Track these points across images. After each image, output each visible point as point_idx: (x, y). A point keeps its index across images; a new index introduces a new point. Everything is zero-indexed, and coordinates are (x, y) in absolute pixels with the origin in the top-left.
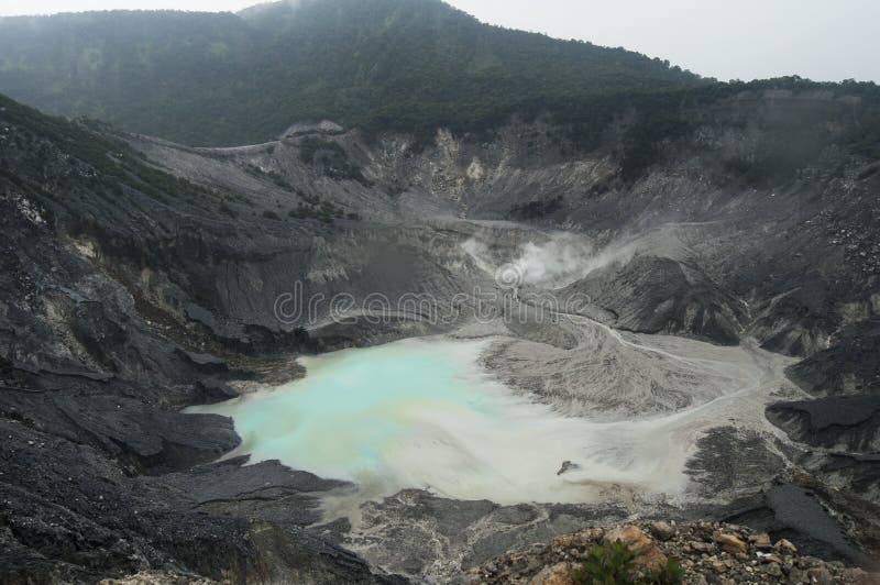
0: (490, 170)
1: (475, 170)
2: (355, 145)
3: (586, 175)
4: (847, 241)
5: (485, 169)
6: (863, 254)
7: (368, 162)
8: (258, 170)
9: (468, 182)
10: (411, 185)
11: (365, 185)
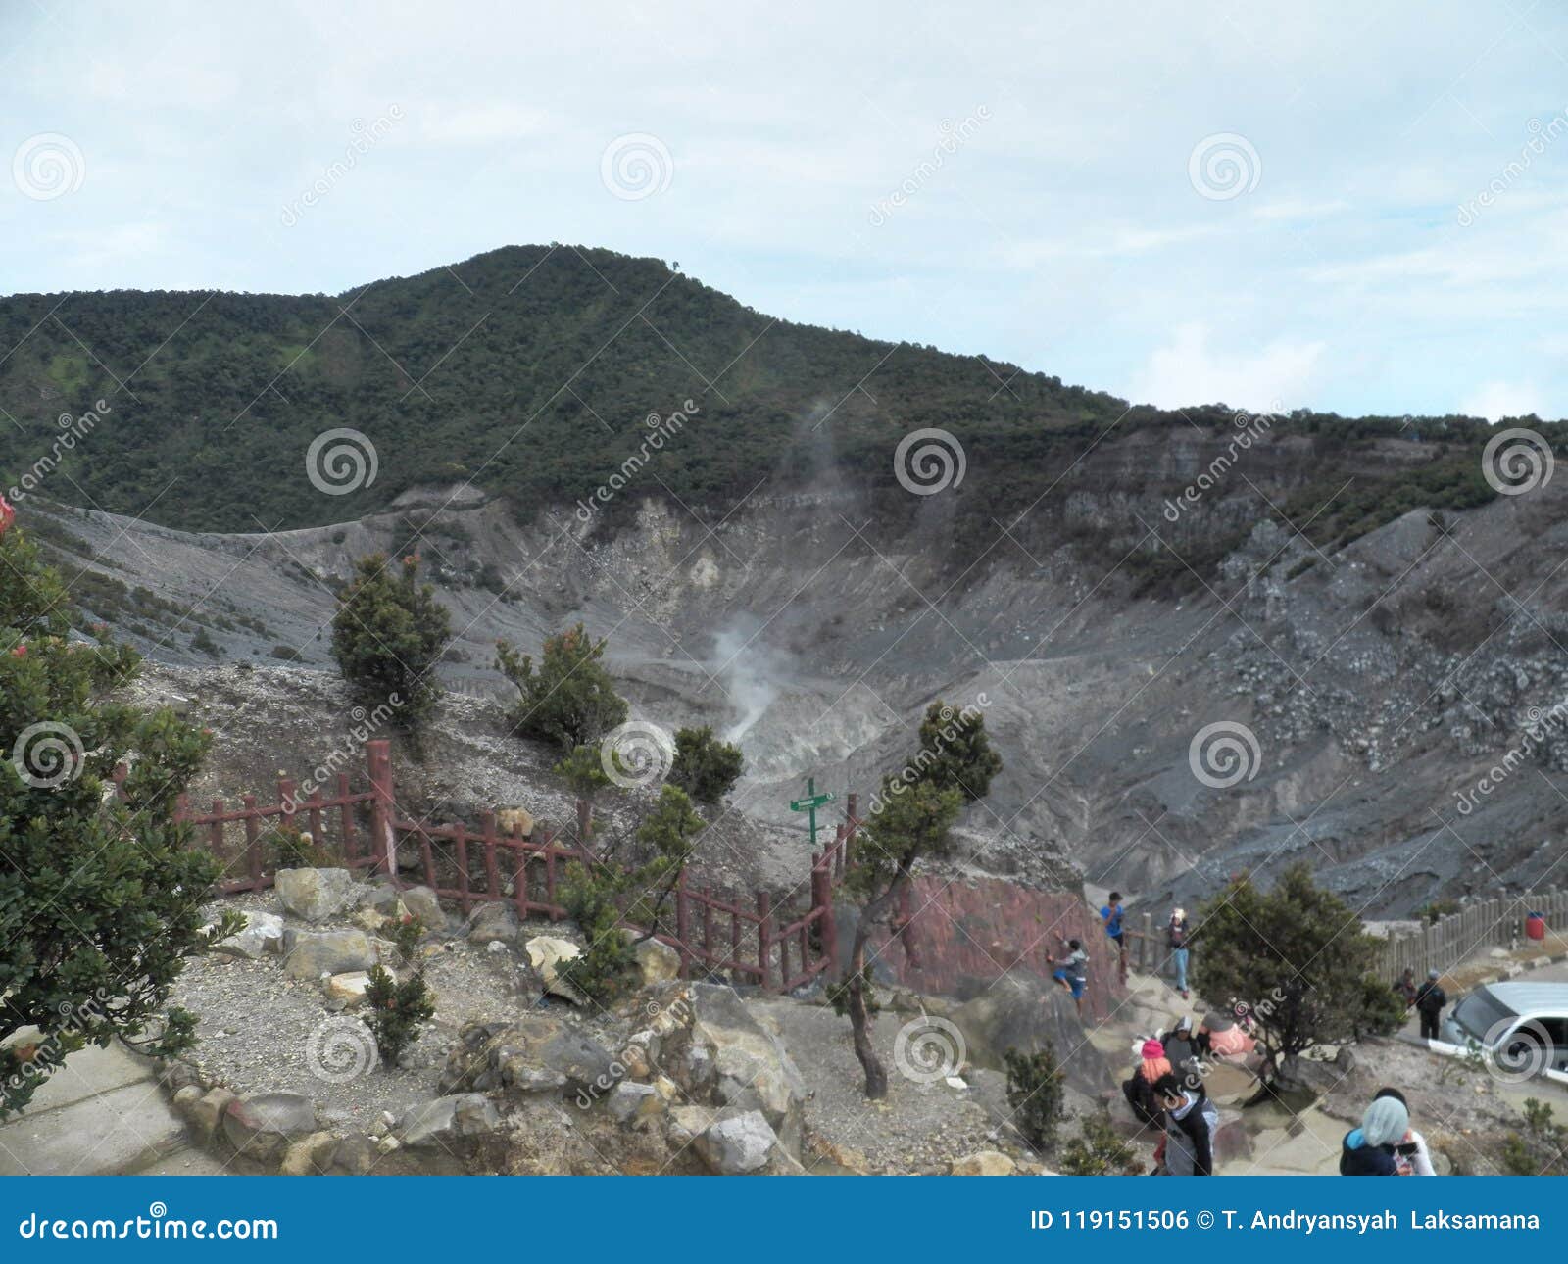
0: (731, 571)
1: (706, 571)
2: (497, 528)
3: (890, 577)
4: (1259, 686)
5: (723, 568)
6: (1278, 709)
7: (518, 559)
8: (308, 574)
9: (690, 593)
10: (587, 598)
11: (503, 600)
